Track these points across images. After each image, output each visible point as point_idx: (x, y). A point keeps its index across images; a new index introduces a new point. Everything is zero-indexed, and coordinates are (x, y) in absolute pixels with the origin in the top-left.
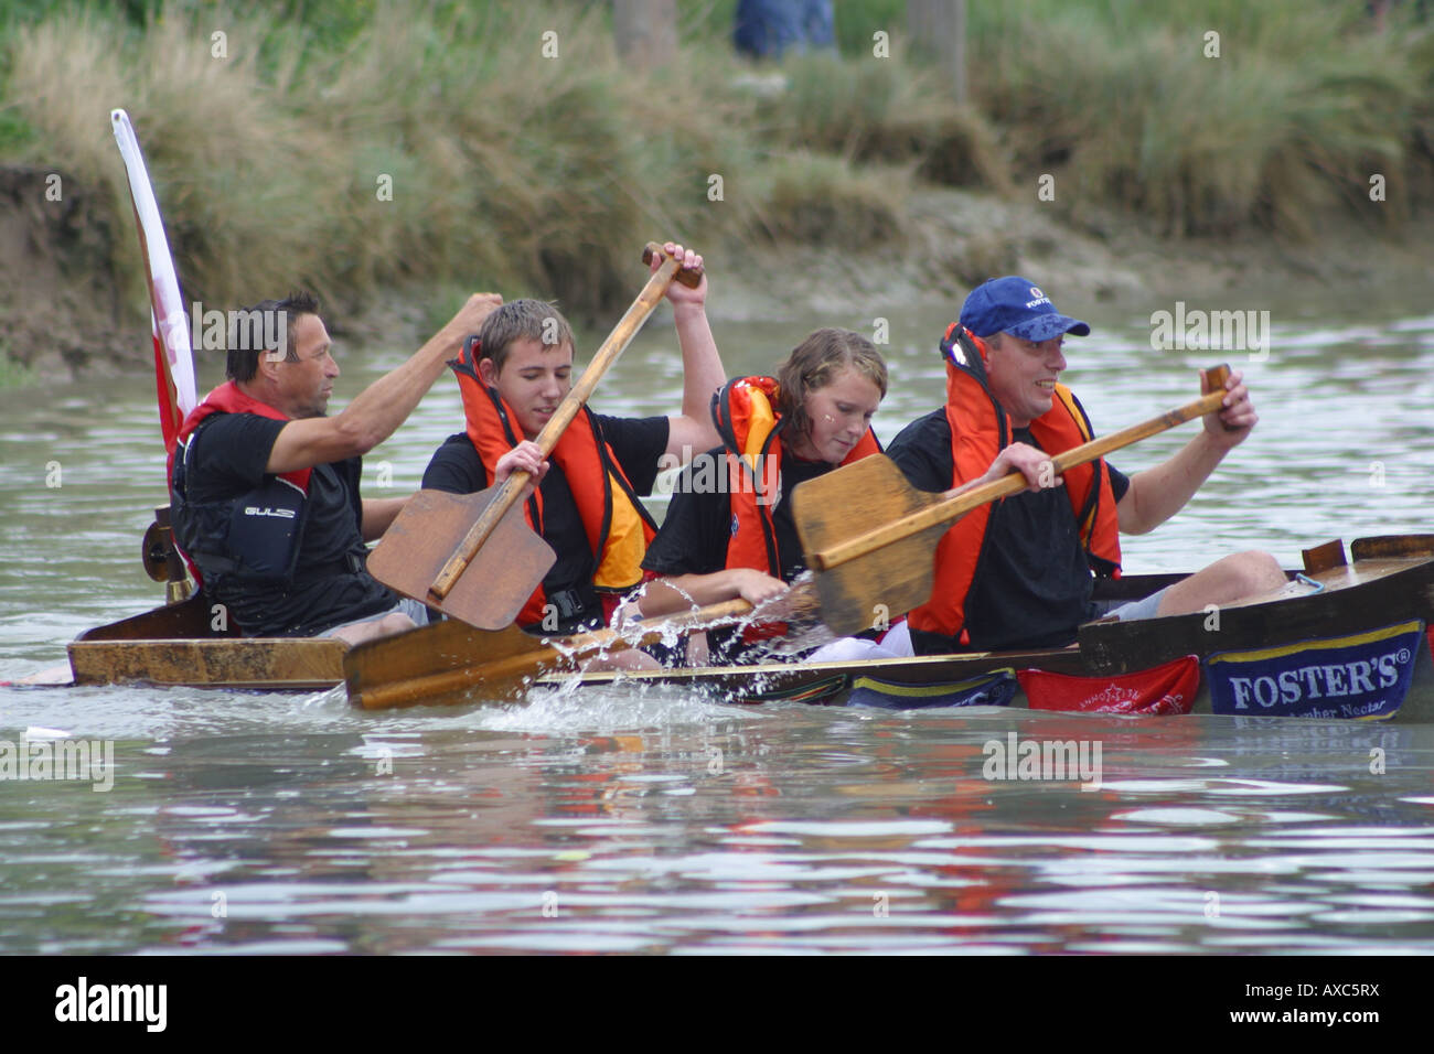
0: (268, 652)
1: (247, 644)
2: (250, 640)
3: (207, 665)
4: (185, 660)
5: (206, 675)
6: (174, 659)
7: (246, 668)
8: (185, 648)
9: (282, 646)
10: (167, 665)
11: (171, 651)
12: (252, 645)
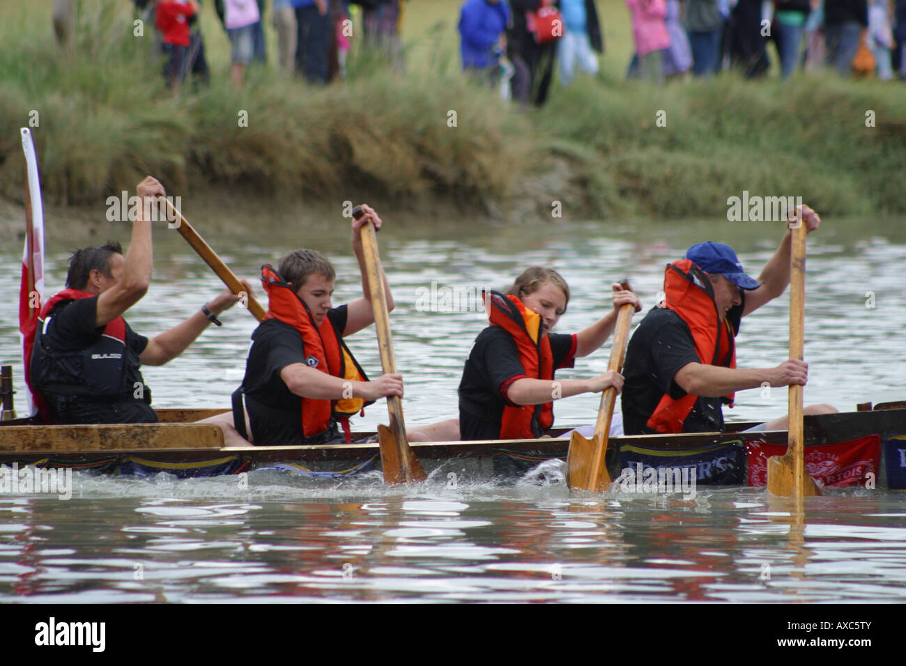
0: (154, 431)
1: (138, 427)
2: (140, 424)
3: (101, 439)
4: (83, 436)
5: (99, 446)
6: (75, 436)
7: (132, 441)
8: (86, 429)
9: (165, 428)
10: (69, 439)
11: (74, 431)
12: (142, 427)
